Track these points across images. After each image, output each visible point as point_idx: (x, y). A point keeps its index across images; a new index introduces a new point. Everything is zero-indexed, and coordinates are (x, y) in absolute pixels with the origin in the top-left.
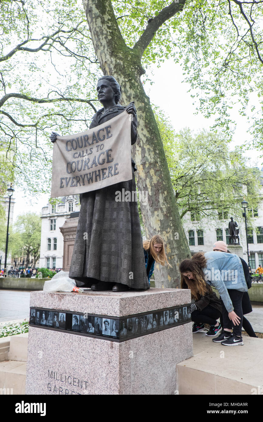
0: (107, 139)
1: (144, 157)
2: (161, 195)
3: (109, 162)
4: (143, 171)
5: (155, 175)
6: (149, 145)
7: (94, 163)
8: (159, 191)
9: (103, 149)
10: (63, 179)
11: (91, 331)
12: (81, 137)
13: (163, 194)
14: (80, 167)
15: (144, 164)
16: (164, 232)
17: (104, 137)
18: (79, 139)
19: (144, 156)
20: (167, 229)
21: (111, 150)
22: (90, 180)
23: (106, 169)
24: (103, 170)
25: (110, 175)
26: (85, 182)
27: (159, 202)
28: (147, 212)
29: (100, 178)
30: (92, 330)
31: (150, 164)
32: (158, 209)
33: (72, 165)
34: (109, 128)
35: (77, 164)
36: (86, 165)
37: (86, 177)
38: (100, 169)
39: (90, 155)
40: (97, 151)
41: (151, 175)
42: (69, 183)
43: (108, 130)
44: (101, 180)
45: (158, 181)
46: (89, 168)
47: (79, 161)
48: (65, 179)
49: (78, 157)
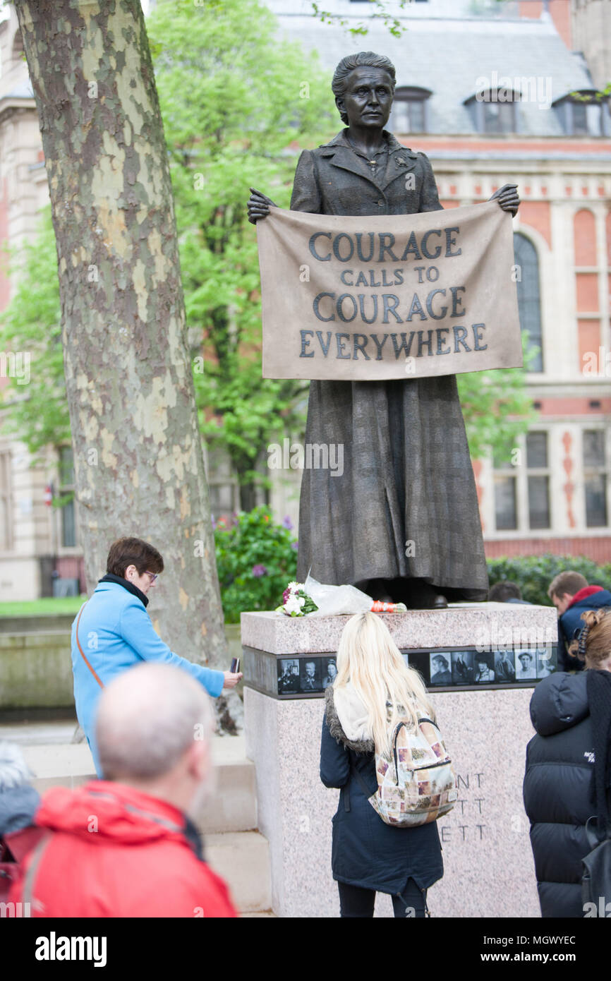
0: (446, 257)
1: (131, 185)
2: (173, 320)
3: (455, 315)
4: (123, 233)
5: (163, 252)
6: (152, 144)
8: (169, 309)
9: (436, 279)
10: (311, 333)
11: (485, 678)
12: (371, 236)
13: (179, 320)
14: (369, 314)
15: (130, 212)
16: (176, 449)
17: (439, 250)
18: (365, 239)
20: (184, 436)
21: (463, 289)
22: (403, 352)
23: (447, 330)
24: (439, 331)
25: (461, 347)
26: (384, 354)
27: (167, 346)
28: (126, 376)
29: (430, 349)
30: (489, 675)
31: (152, 212)
32: (165, 373)
33: (340, 301)
34: (453, 234)
35: (361, 303)
36: (389, 310)
37: (389, 340)
38: (434, 328)
39: (397, 286)
40: (421, 282)
41: (149, 252)
42: (330, 348)
43: (452, 238)
44: (432, 355)
45: (169, 274)
46: (400, 322)
47: (364, 296)
48: (315, 334)
49: (357, 285)
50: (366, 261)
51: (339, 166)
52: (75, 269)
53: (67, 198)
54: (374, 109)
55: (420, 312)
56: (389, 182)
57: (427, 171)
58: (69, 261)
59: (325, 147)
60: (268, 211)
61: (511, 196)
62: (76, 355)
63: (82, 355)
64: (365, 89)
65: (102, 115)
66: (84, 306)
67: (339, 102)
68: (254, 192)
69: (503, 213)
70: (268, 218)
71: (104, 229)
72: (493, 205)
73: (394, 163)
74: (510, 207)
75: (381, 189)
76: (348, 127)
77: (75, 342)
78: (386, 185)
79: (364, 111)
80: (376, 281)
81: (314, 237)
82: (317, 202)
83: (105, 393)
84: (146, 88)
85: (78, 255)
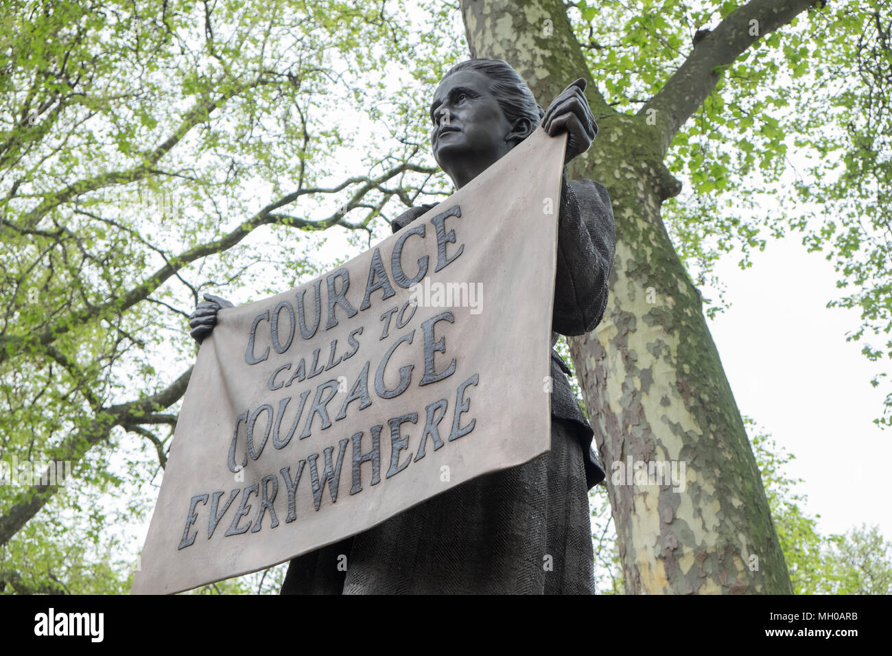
0: (438, 270)
1: (670, 522)
3: (431, 378)
6: (697, 469)
7: (357, 392)
9: (409, 320)
10: (204, 499)
14: (286, 428)
17: (424, 264)
18: (309, 297)
19: (674, 519)
21: (448, 316)
22: (327, 491)
23: (411, 419)
25: (430, 446)
26: (299, 504)
29: (376, 471)
31: (703, 556)
33: (254, 423)
34: (450, 224)
35: (280, 415)
36: (317, 410)
37: (307, 471)
38: (384, 418)
39: (347, 361)
40: (384, 337)
42: (223, 520)
43: (448, 230)
44: (380, 482)
46: (327, 426)
47: (290, 399)
48: (211, 500)
49: (289, 384)
50: (311, 337)
55: (362, 392)
80: (319, 367)
84: (686, 404)
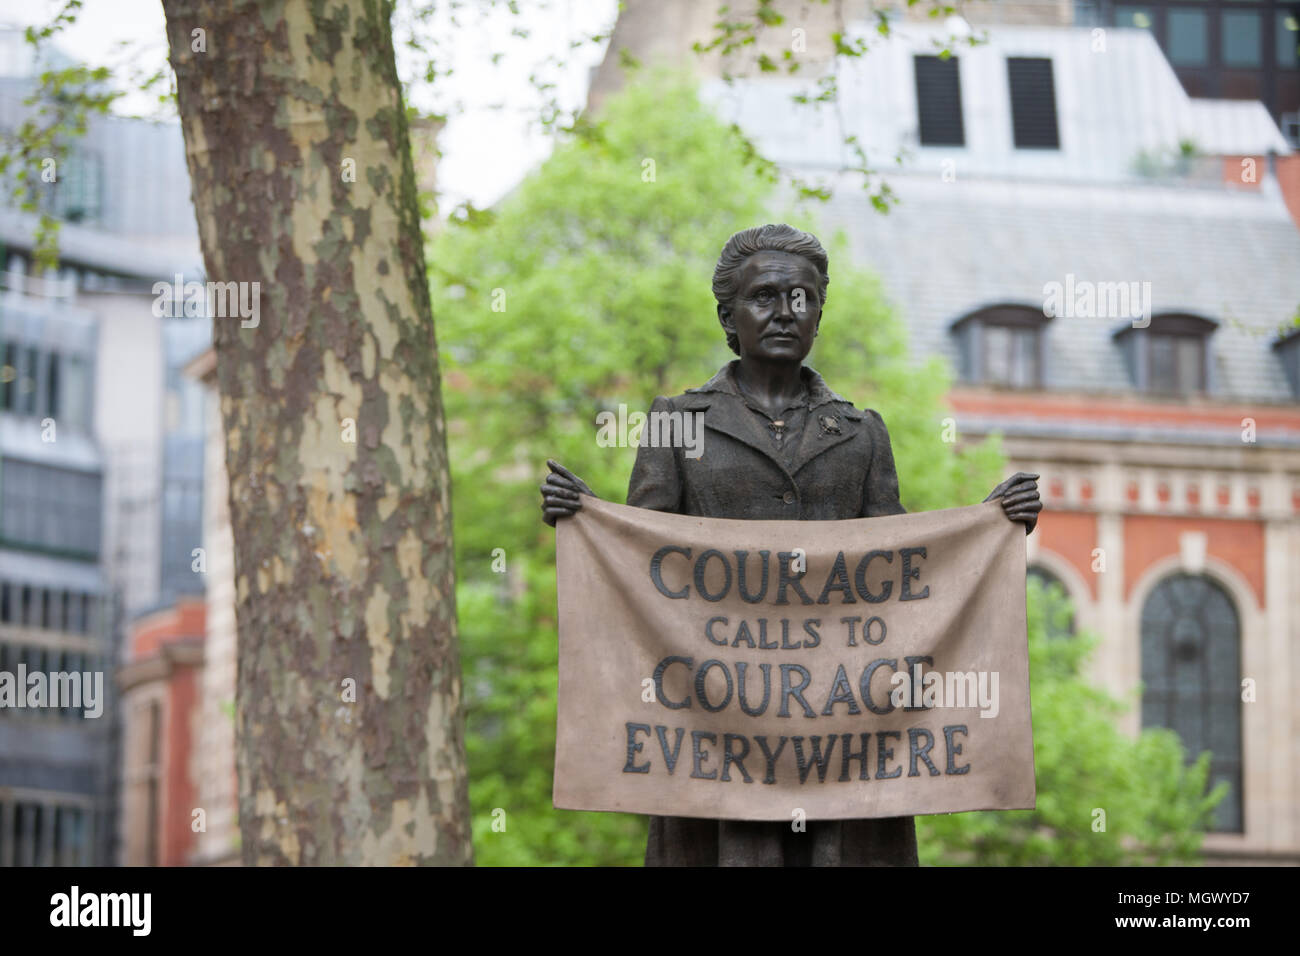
2: (436, 699)
4: (352, 536)
5: (424, 573)
6: (412, 377)
7: (841, 694)
8: (430, 678)
10: (646, 729)
12: (765, 556)
13: (448, 698)
14: (754, 697)
15: (366, 498)
21: (929, 660)
22: (814, 770)
23: (897, 735)
24: (882, 736)
25: (922, 767)
27: (423, 744)
28: (344, 796)
29: (864, 768)
31: (407, 500)
32: (416, 793)
33: (702, 673)
34: (916, 560)
35: (739, 678)
36: (792, 693)
37: (790, 747)
38: (872, 729)
39: (808, 650)
40: (852, 643)
41: (398, 572)
42: (680, 759)
43: (913, 566)
44: (868, 779)
45: (434, 614)
46: (810, 715)
47: (746, 665)
48: (653, 732)
49: (735, 645)
50: (754, 601)
51: (717, 428)
52: (262, 597)
53: (255, 467)
54: (784, 328)
55: (847, 697)
56: (804, 461)
57: (879, 444)
58: (253, 582)
59: (695, 393)
60: (577, 503)
61: (1025, 495)
62: (257, 754)
63: (268, 754)
64: (770, 292)
65: (324, 321)
66: (274, 665)
67: (723, 312)
68: (554, 469)
69: (1008, 526)
70: (579, 516)
71: (318, 527)
72: (992, 510)
73: (817, 425)
74: (1021, 514)
75: (790, 473)
76: (739, 358)
77: (257, 730)
78: (800, 466)
79: (767, 330)
80: (771, 639)
81: (661, 554)
82: (674, 491)
83: (304, 825)
84: (407, 275)
85: (270, 571)
